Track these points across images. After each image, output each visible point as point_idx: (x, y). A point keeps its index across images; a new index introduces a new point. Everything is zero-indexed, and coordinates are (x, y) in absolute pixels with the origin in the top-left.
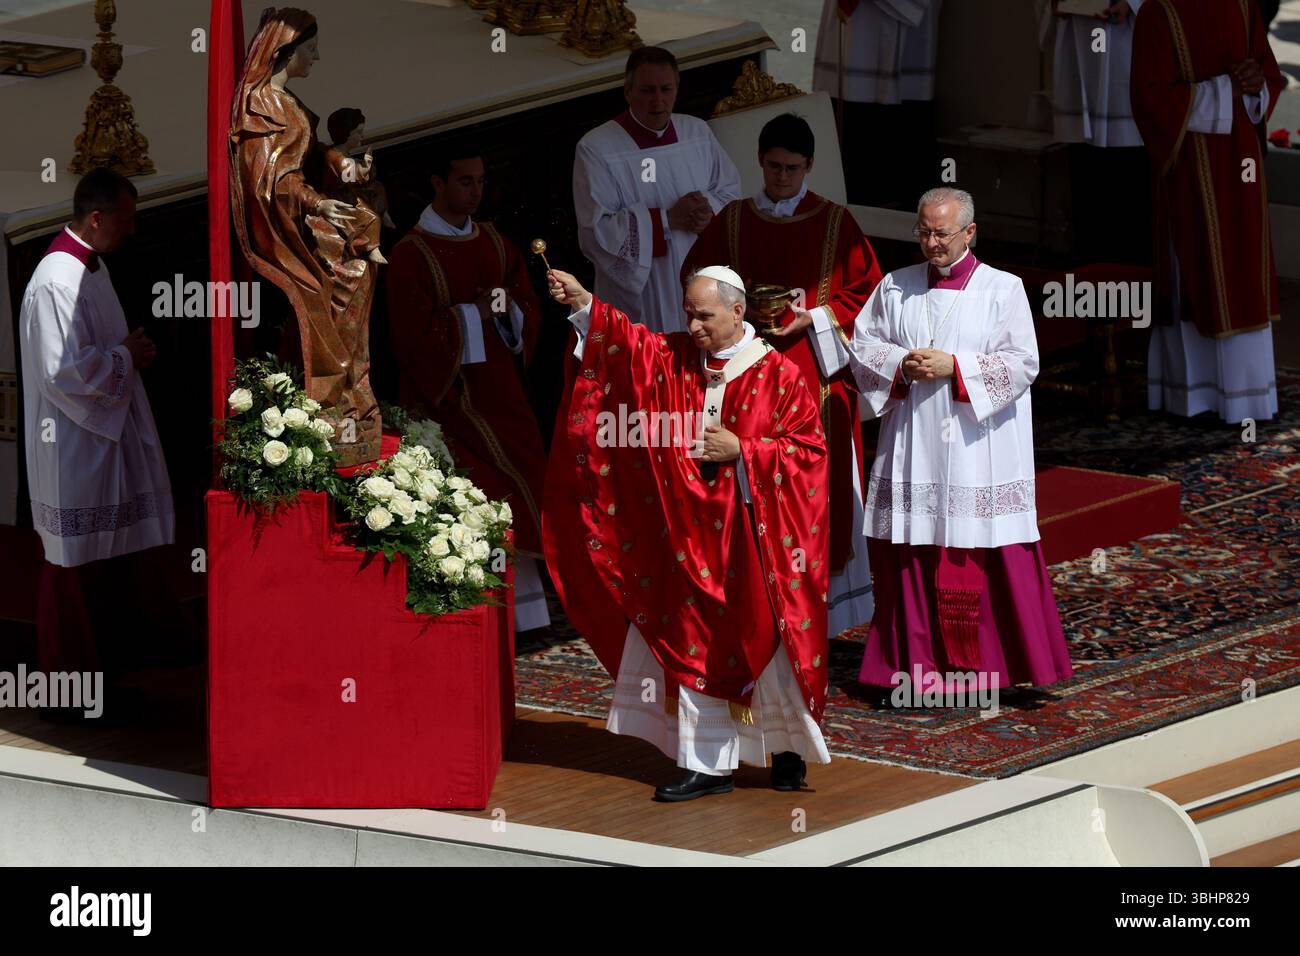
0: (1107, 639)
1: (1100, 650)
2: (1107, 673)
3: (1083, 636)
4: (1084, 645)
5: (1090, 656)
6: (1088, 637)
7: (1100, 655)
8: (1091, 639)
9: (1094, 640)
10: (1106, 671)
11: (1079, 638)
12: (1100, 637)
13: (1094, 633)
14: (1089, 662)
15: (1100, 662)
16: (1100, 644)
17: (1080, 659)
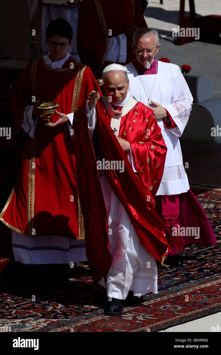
0: (64, 309)
1: (60, 314)
2: (64, 325)
3: (52, 308)
4: (52, 312)
5: (55, 317)
6: (55, 308)
7: (61, 317)
8: (56, 309)
9: (58, 309)
10: (64, 324)
11: (50, 308)
12: (60, 308)
13: (58, 306)
14: (55, 320)
15: (61, 320)
16: (61, 311)
17: (50, 318)
